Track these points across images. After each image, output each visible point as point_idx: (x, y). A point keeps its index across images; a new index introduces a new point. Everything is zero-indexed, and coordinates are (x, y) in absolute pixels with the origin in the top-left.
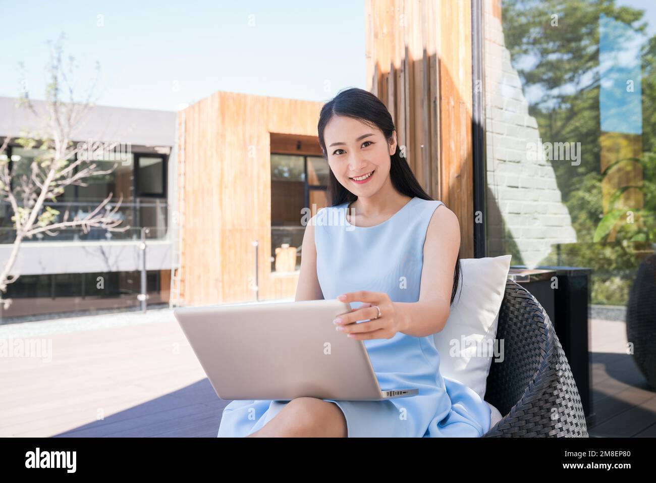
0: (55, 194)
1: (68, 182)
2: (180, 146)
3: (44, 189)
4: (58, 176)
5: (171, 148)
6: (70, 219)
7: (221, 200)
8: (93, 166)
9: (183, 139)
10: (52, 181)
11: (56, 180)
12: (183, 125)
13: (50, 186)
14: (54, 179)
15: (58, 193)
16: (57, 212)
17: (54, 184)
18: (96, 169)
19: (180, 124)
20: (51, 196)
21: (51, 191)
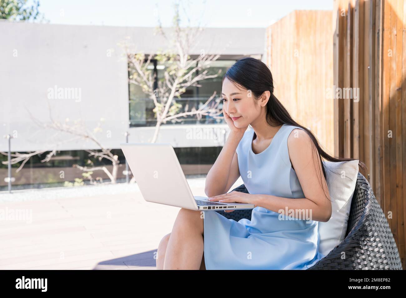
0: (180, 93)
1: (188, 84)
2: (268, 54)
3: (173, 89)
4: (181, 80)
5: (262, 55)
6: (189, 110)
7: (296, 94)
8: (206, 72)
9: (270, 48)
10: (178, 84)
11: (180, 83)
12: (270, 38)
13: (176, 88)
14: (179, 83)
15: (182, 92)
16: (180, 106)
17: (179, 86)
18: (207, 74)
19: (268, 37)
20: (178, 94)
21: (177, 91)
